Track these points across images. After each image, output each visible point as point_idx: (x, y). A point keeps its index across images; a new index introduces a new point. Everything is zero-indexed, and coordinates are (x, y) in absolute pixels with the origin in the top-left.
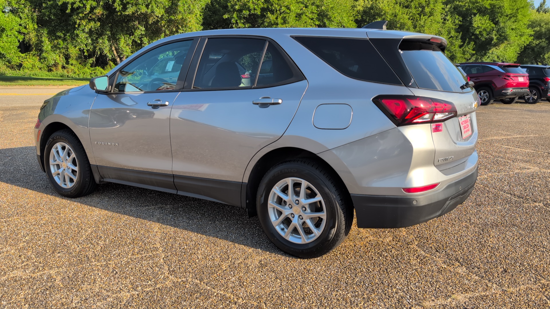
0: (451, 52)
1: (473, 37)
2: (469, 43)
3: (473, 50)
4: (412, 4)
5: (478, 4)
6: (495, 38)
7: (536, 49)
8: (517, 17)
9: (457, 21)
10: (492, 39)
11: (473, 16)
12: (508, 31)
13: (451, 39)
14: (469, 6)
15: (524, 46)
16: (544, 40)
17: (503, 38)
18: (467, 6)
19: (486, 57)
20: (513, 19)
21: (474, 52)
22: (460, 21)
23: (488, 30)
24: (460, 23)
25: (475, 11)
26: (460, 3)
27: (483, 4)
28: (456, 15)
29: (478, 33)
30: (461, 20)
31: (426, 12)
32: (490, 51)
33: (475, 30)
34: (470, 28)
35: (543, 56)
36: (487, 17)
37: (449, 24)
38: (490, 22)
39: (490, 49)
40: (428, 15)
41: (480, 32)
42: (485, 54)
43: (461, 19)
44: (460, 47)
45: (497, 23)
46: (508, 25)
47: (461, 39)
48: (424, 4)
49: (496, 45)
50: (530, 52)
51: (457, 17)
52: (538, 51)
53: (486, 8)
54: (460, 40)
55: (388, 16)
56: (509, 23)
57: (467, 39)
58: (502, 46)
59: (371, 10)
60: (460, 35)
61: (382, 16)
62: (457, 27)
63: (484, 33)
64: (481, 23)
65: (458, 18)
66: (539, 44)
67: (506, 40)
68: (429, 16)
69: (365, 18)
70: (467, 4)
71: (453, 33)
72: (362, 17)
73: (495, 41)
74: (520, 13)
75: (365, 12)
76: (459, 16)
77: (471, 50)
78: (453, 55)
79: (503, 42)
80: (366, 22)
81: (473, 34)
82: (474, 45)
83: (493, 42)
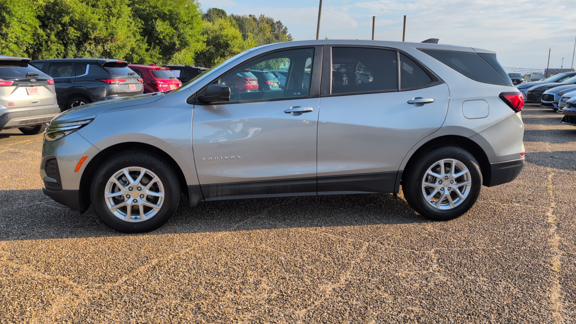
0: (140, 56)
1: (157, 41)
2: (154, 48)
3: (159, 54)
4: (99, 3)
5: (157, 9)
6: (177, 43)
7: (207, 55)
8: (192, 24)
9: (140, 25)
10: (174, 44)
11: (153, 20)
12: (188, 38)
13: (138, 42)
14: (150, 10)
15: (200, 51)
16: (212, 47)
17: (184, 44)
18: (148, 10)
19: (171, 61)
20: (190, 26)
21: (161, 56)
22: (142, 24)
23: (170, 35)
24: (142, 26)
25: (156, 16)
26: (141, 7)
27: (162, 10)
28: (138, 18)
29: (162, 37)
30: (144, 24)
31: (114, 13)
32: (174, 56)
33: (159, 34)
34: (154, 32)
35: (213, 61)
36: (167, 22)
37: (133, 27)
38: (171, 28)
39: (174, 53)
40: (117, 16)
41: (164, 36)
42: (170, 59)
43: (143, 22)
44: (147, 50)
45: (176, 29)
46: (187, 32)
47: (147, 42)
48: (111, 4)
49: (179, 50)
50: (203, 57)
51: (139, 20)
52: (209, 57)
53: (165, 14)
54: (147, 44)
55: (77, 15)
56: (187, 29)
57: (153, 43)
58: (183, 51)
59: (56, 7)
60: (146, 39)
61: (69, 13)
62: (142, 31)
63: (167, 38)
64: (163, 28)
65: (141, 22)
66: (209, 50)
67: (188, 46)
68: (118, 18)
69: (49, 14)
70: (147, 8)
71: (139, 37)
72: (45, 13)
73: (177, 46)
74: (195, 21)
75: (47, 7)
76: (141, 19)
77: (158, 55)
78: (142, 59)
79: (185, 47)
80: (51, 19)
81: (157, 38)
82: (160, 49)
83: (176, 47)
